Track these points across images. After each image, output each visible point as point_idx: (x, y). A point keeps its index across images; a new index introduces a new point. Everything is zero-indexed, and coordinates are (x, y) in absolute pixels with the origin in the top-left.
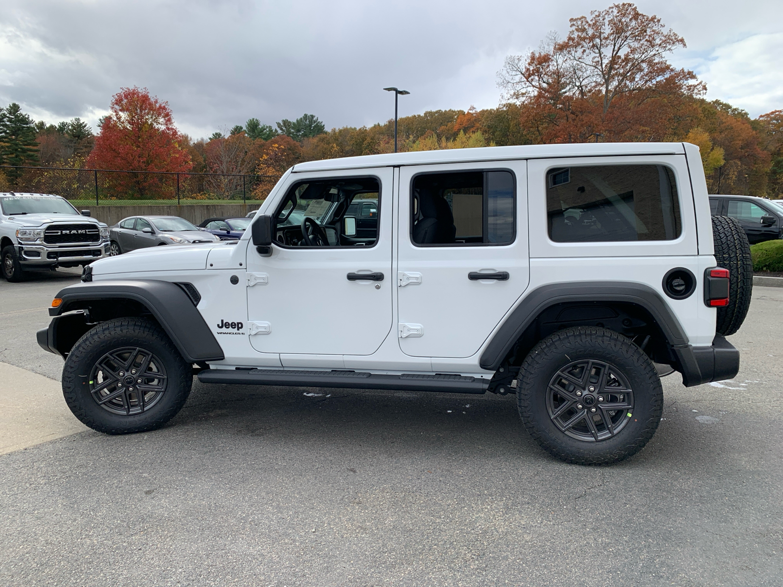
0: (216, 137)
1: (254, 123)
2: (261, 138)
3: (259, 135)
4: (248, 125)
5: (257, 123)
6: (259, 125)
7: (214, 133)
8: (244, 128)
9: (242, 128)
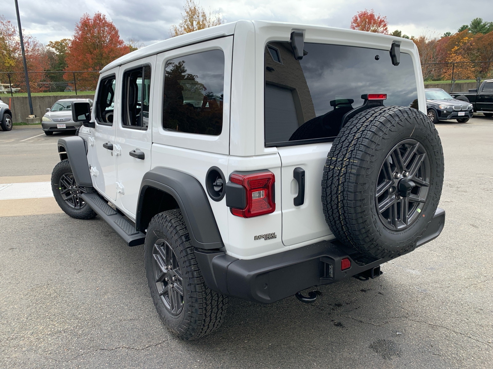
0: (446, 36)
1: (477, 21)
2: (481, 32)
3: (480, 30)
4: (472, 23)
5: (480, 21)
6: (481, 22)
7: (445, 33)
8: (469, 27)
9: (468, 26)
